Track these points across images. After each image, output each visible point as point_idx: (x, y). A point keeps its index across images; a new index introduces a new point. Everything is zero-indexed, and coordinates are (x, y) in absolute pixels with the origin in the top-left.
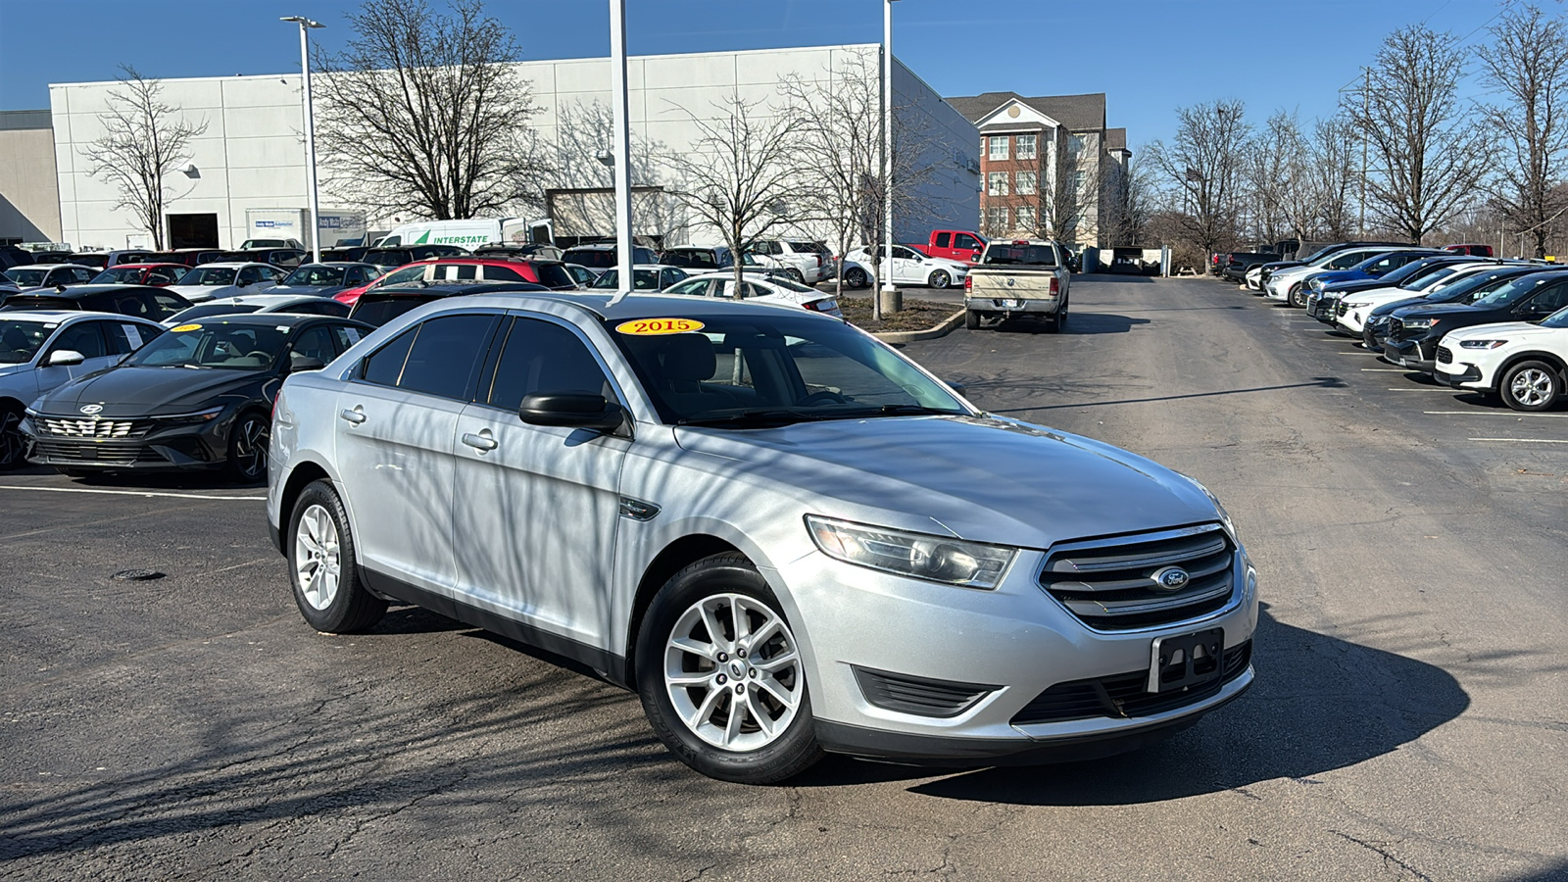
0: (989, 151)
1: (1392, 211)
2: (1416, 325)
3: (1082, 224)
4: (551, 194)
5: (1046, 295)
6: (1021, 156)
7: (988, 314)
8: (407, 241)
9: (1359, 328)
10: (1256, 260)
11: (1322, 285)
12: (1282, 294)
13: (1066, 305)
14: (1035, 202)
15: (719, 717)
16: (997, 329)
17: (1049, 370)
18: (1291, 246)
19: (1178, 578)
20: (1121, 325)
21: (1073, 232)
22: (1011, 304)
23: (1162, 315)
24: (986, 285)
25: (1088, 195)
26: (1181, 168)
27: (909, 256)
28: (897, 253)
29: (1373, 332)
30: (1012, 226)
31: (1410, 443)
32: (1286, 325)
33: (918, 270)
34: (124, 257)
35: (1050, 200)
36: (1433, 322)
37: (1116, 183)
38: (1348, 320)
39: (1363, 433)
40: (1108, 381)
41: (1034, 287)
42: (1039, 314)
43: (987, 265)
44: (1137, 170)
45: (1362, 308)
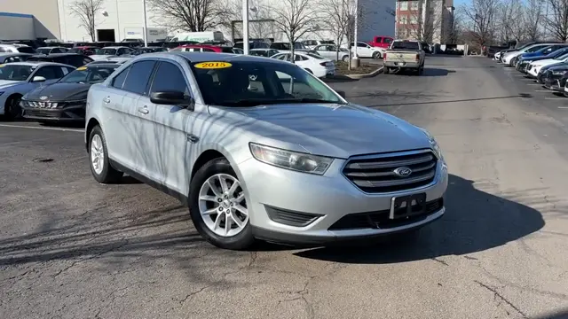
0: (400, 6)
1: (555, 30)
2: (558, 73)
3: (435, 35)
4: (233, 22)
5: (415, 61)
6: (412, 9)
7: (392, 68)
8: (180, 40)
9: (536, 75)
10: (499, 49)
11: (523, 58)
12: (508, 62)
13: (423, 65)
14: (418, 26)
15: (222, 225)
16: (396, 74)
17: (413, 90)
18: (514, 43)
19: (406, 172)
20: (444, 73)
21: (431, 37)
22: (401, 64)
23: (460, 69)
24: (392, 57)
25: (437, 24)
26: (473, 13)
27: (365, 46)
28: (359, 45)
29: (541, 76)
30: (408, 36)
31: (550, 119)
32: (509, 74)
33: (368, 52)
34: (79, 44)
35: (423, 26)
36: (565, 72)
37: (449, 19)
38: (532, 72)
39: (532, 115)
40: (438, 94)
41: (410, 58)
42: (411, 68)
43: (393, 49)
44: (457, 14)
45: (537, 67)
